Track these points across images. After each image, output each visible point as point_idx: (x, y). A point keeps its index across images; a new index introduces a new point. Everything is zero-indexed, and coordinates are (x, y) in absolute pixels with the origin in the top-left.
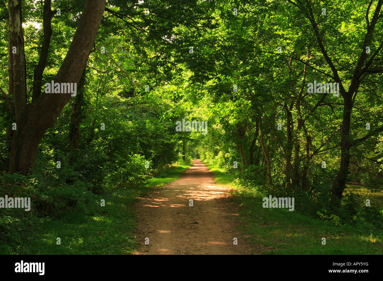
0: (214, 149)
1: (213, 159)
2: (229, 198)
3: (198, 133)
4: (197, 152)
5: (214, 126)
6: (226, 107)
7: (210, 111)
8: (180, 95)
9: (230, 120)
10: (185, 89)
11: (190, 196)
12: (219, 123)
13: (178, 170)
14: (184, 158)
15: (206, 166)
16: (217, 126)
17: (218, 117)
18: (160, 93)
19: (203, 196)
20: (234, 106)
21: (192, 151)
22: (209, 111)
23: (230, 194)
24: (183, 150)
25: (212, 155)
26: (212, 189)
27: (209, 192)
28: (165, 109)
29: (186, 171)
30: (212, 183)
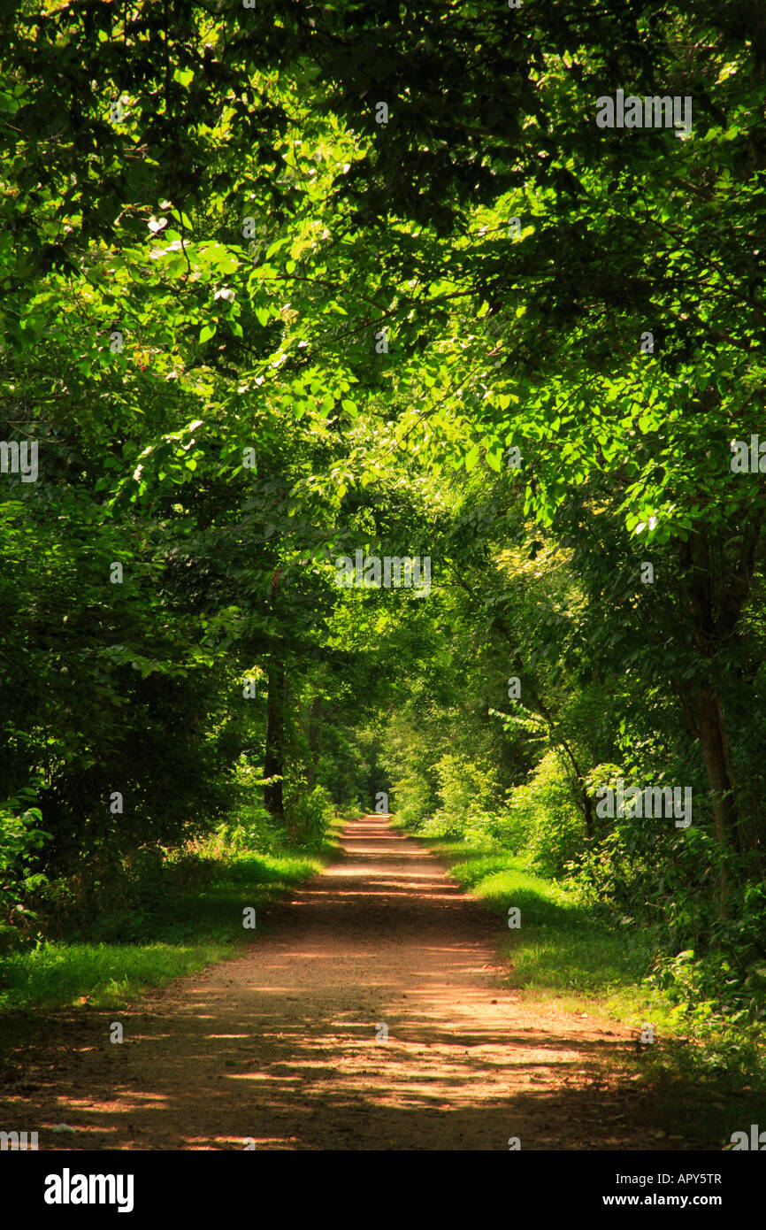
0: (501, 732)
1: (490, 806)
2: (626, 1092)
3: (383, 611)
4: (372, 760)
5: (511, 561)
6: (606, 411)
7: (487, 443)
8: (263, 316)
9: (634, 508)
10: (303, 267)
11: (331, 1074)
12: (545, 534)
13: (231, 885)
14: (273, 796)
15: (441, 861)
16: (533, 556)
17: (542, 486)
18: (109, 300)
19: (430, 1080)
20: (662, 406)
21: (334, 749)
22: (476, 437)
23: (633, 1066)
24: (271, 741)
25: (484, 780)
26: (492, 1025)
27: (475, 1051)
28: (148, 422)
29: (290, 896)
30: (493, 984)
